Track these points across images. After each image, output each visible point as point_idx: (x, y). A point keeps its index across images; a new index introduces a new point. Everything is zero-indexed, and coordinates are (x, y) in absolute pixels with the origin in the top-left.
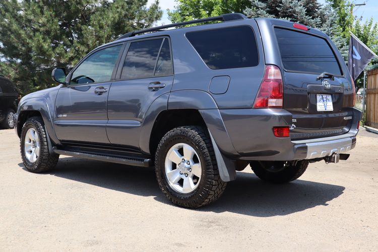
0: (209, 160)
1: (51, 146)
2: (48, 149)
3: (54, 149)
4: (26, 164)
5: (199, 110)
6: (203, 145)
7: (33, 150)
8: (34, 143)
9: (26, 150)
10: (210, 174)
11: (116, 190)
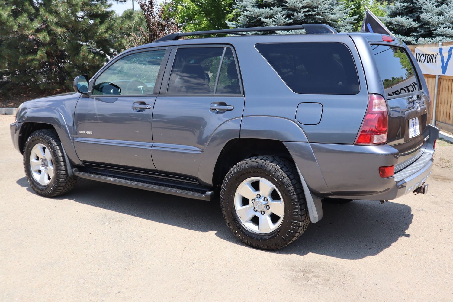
0: (295, 199)
1: (70, 168)
2: (66, 170)
3: (75, 171)
4: (35, 186)
5: (283, 142)
6: (287, 182)
7: (43, 169)
8: (43, 161)
9: (33, 169)
10: (297, 215)
11: (164, 223)
